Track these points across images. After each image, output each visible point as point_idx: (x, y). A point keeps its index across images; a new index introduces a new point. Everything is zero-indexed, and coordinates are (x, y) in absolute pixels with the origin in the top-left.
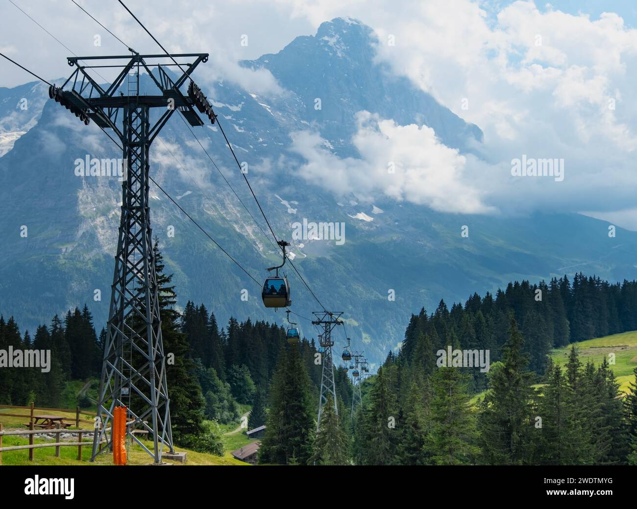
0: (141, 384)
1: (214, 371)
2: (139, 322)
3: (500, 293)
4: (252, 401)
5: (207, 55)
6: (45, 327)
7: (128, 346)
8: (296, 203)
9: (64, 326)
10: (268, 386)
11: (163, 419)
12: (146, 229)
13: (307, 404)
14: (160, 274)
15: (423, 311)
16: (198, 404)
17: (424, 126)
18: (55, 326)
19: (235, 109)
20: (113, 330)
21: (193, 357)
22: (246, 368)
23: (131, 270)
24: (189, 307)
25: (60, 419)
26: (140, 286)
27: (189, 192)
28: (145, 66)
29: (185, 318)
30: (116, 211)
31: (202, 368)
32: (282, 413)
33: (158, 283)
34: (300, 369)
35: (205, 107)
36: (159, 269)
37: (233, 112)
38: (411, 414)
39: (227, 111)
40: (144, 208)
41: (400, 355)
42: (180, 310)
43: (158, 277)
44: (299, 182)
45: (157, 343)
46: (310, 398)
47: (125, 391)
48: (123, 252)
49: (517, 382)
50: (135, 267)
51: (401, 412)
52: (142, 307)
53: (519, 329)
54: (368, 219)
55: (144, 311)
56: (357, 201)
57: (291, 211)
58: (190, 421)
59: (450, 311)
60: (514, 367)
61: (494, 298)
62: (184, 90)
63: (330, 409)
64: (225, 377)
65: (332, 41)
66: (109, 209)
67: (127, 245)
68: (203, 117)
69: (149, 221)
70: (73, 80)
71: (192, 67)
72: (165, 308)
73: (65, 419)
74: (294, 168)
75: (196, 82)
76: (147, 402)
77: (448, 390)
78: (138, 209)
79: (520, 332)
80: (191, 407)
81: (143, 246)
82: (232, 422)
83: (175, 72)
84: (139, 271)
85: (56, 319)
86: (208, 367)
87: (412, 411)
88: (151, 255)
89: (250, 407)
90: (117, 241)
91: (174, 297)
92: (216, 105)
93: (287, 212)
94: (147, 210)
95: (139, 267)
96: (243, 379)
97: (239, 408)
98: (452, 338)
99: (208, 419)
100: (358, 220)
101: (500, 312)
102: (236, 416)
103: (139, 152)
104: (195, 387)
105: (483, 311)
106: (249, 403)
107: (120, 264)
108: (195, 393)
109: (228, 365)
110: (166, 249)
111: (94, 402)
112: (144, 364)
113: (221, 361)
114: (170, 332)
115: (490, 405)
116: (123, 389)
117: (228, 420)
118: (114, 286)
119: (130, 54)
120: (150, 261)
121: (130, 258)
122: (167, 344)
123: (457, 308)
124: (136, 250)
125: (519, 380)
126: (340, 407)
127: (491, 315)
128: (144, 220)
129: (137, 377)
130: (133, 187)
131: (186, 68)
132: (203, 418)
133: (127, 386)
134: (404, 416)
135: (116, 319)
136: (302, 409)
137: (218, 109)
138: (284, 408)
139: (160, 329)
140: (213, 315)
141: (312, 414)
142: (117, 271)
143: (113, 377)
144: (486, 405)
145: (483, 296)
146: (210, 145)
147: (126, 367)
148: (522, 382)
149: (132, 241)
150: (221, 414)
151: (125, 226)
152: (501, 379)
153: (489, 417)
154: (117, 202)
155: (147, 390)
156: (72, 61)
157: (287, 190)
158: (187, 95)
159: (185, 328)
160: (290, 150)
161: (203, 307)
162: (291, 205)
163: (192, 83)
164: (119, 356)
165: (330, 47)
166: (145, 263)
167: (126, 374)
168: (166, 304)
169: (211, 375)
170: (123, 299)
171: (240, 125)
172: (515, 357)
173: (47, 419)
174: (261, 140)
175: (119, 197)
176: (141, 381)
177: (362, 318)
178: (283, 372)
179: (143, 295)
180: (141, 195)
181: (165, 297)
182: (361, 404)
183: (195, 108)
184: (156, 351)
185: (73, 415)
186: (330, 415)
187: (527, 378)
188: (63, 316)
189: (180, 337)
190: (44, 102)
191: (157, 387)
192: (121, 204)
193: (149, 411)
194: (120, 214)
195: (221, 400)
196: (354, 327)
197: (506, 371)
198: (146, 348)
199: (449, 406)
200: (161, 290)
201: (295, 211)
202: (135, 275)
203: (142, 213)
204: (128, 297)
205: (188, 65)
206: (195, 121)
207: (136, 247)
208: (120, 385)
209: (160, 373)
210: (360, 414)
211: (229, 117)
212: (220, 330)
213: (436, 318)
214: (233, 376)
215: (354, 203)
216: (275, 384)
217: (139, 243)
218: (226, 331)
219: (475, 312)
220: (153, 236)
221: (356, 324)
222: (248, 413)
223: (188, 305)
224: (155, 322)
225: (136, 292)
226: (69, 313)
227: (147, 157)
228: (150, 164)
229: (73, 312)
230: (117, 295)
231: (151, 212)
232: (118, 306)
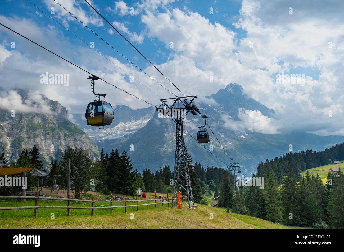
0: (184, 186)
1: (204, 182)
2: (182, 169)
3: (284, 156)
4: (215, 189)
5: (197, 96)
6: (157, 171)
7: (180, 175)
8: (223, 134)
9: (163, 170)
10: (219, 185)
11: (191, 195)
12: (183, 143)
13: (231, 190)
14: (187, 155)
15: (262, 162)
16: (200, 191)
17: (258, 111)
18: (160, 170)
19: (205, 109)
20: (176, 171)
21: (198, 178)
22: (213, 180)
23: (180, 155)
24: (196, 164)
25: (163, 196)
26: (182, 159)
27: (194, 133)
28: (180, 100)
29: (195, 167)
30: (175, 139)
31: (200, 181)
32: (224, 193)
33: (187, 158)
34: (228, 180)
35: (197, 110)
36: (187, 154)
37: (204, 110)
38: (261, 192)
39: (203, 110)
40: (182, 138)
41: (256, 175)
42: (193, 165)
43: (187, 156)
44: (224, 128)
45: (188, 174)
46: (231, 188)
47: (180, 188)
48: (177, 150)
49: (292, 182)
50: (181, 154)
51: (258, 192)
52: (183, 164)
53: (291, 166)
54: (244, 137)
55: (184, 165)
56: (240, 132)
57: (222, 136)
58: (198, 196)
59: (270, 162)
60: (290, 177)
61: (282, 157)
62: (191, 106)
63: (237, 191)
64: (207, 183)
65: (230, 90)
66: (173, 138)
67: (178, 148)
68: (197, 112)
69: (184, 141)
70: (162, 105)
71: (193, 99)
72: (189, 164)
73: (164, 196)
74: (222, 125)
75: (194, 103)
76: (186, 191)
77: (271, 185)
78: (181, 138)
79: (291, 167)
80: (198, 192)
81: (183, 148)
82: (210, 196)
83: (188, 101)
84: (182, 155)
85: (160, 169)
86: (202, 180)
87: (261, 191)
88: (185, 150)
89: (214, 191)
90: (175, 147)
91: (192, 161)
92: (200, 109)
93: (221, 137)
94: (183, 138)
95: (182, 154)
96: (212, 183)
97: (211, 192)
98: (271, 170)
99: (203, 195)
100: (241, 137)
101: (285, 162)
102: (211, 194)
103: (180, 123)
104: (199, 186)
105: (279, 161)
106: (214, 190)
107: (177, 153)
108: (199, 188)
109: (208, 179)
110: (189, 148)
111: (171, 191)
112: (184, 180)
113: (206, 179)
114: (191, 171)
115: (284, 189)
116: (179, 187)
117: (209, 195)
118: (175, 159)
119: (176, 97)
120: (185, 152)
121: (179, 151)
122: (191, 175)
123: (272, 161)
124: (181, 149)
125: (292, 181)
126: (240, 191)
127: (282, 163)
128: (183, 141)
129: (183, 184)
130: (179, 132)
131: (191, 100)
132: (202, 195)
133: (180, 186)
134: (259, 192)
135: (176, 168)
136: (229, 191)
137: (200, 110)
138: (224, 191)
139: (188, 171)
140: (202, 166)
141: (232, 193)
142: (176, 155)
143: (176, 184)
144: (283, 189)
145: (279, 157)
146: (199, 120)
147: (180, 181)
148: (293, 181)
149: (180, 147)
150: (207, 193)
151: (177, 143)
152: (287, 181)
153: (284, 192)
154: (175, 136)
155: (186, 187)
156: (161, 100)
157: (220, 131)
158: (192, 107)
159: (195, 170)
160: (221, 119)
161: (200, 164)
162: (222, 134)
163: (193, 104)
164: (178, 178)
165: (230, 91)
166: (183, 153)
167: (180, 183)
168: (189, 163)
169: (203, 182)
170: (178, 163)
171: (207, 114)
172: (290, 174)
173: (159, 196)
174: (213, 117)
175: (175, 135)
176: (184, 185)
177: (245, 165)
178: (223, 181)
179: (183, 161)
180: (181, 134)
181: (189, 162)
182: (246, 189)
183: (194, 110)
184: (188, 177)
185: (166, 195)
186: (237, 193)
187: (294, 180)
188: (162, 168)
189: (194, 172)
190: (155, 111)
191: (188, 186)
192: (176, 137)
193: (186, 193)
194: (176, 139)
195: (206, 189)
196: (242, 168)
197: (288, 178)
198: (185, 176)
199: (272, 189)
200: (188, 160)
201: (223, 136)
202: (181, 156)
203: (182, 139)
204: (179, 162)
205: (192, 99)
206: (194, 114)
207: (181, 148)
208: (178, 186)
209: (189, 183)
210: (246, 193)
211: (204, 112)
212: (205, 170)
213: (266, 164)
214: (209, 183)
215: (240, 133)
216: (221, 184)
217: (181, 147)
218: (206, 170)
219: (277, 162)
220: (185, 145)
221: (243, 167)
222: (214, 193)
223: (196, 163)
224: (187, 169)
225: (181, 161)
226: (164, 167)
227: (182, 124)
228: (183, 126)
229: (165, 166)
230: (176, 161)
231: (184, 139)
232: (177, 165)
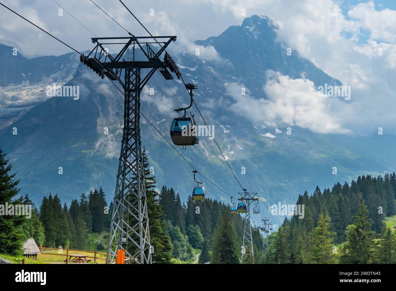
0: (133, 236)
1: (179, 228)
2: (133, 198)
3: (353, 182)
4: (202, 247)
5: (176, 37)
6: (76, 200)
7: (126, 212)
8: (229, 126)
9: (88, 200)
10: (212, 238)
11: (147, 257)
12: (138, 142)
13: (235, 249)
14: (146, 169)
15: (306, 193)
16: (168, 249)
17: (308, 80)
18: (82, 200)
19: (192, 69)
20: (117, 203)
21: (166, 220)
22: (198, 227)
23: (128, 167)
24: (164, 189)
25: (84, 257)
26: (134, 176)
27: (164, 120)
28: (138, 44)
29: (161, 196)
30: (120, 130)
31: (171, 226)
32: (219, 254)
33: (145, 174)
34: (231, 227)
35: (174, 68)
36: (146, 166)
37: (191, 71)
38: (299, 256)
39: (187, 71)
40: (137, 129)
41: (292, 219)
42: (158, 191)
43: (145, 171)
44: (230, 114)
45: (144, 211)
46: (237, 245)
47: (124, 240)
48: (124, 156)
49: (364, 237)
50: (131, 164)
51: (292, 255)
52: (135, 189)
53: (366, 204)
54: (273, 137)
55: (136, 191)
56: (266, 125)
57: (225, 132)
58: (164, 259)
59: (322, 193)
60: (362, 228)
61: (350, 185)
62: (162, 58)
63: (249, 252)
64: (185, 232)
65: (251, 29)
66: (116, 129)
67: (127, 151)
68: (173, 74)
69: (140, 137)
70: (95, 51)
71: (167, 44)
72: (149, 189)
73: (88, 257)
74: (228, 105)
75: (169, 53)
76: (137, 247)
77: (321, 242)
78: (133, 129)
79: (365, 206)
80: (164, 250)
81: (136, 152)
82: (189, 260)
83: (157, 47)
84: (134, 167)
85: (83, 196)
86: (175, 225)
87: (299, 254)
88: (141, 157)
89: (200, 251)
90: (120, 149)
91: (155, 183)
92: (180, 66)
93: (223, 132)
94: (139, 130)
95: (133, 165)
96: (196, 234)
97: (194, 251)
99: (174, 257)
100: (266, 137)
101: (354, 194)
102: (192, 256)
103: (134, 95)
104: (166, 238)
105: (342, 193)
106: (200, 248)
107: (122, 163)
108: (167, 242)
109: (187, 224)
110: (150, 154)
111: (105, 246)
112: (136, 223)
113: (183, 222)
114: (152, 204)
115: (347, 251)
116: (123, 239)
117: (187, 258)
118: (118, 176)
119: (129, 36)
120: (140, 161)
121: (128, 159)
122: (151, 212)
123: (327, 192)
124: (132, 154)
125: (365, 236)
126: (255, 251)
127: (348, 196)
128: (137, 136)
129: (132, 231)
130: (131, 116)
131: (163, 45)
132: (172, 257)
133: (125, 237)
134: (294, 257)
135: (119, 197)
136: (232, 252)
137: (182, 69)
138: (221, 251)
139: (146, 203)
140: (178, 194)
141: (238, 255)
142: (120, 167)
143: (117, 232)
144: (345, 251)
145: (343, 184)
146: (177, 91)
147: (125, 225)
148: (367, 237)
149: (130, 149)
150: (183, 254)
151: (125, 140)
152: (354, 235)
154: (121, 125)
155: (138, 240)
156: (95, 40)
157: (223, 118)
158: (163, 61)
159: (161, 202)
160: (226, 94)
161: (172, 190)
162: (225, 128)
163: (166, 54)
164: (121, 219)
165: (250, 33)
166: (137, 162)
167: (125, 230)
168: (149, 187)
169: (176, 230)
170: (123, 184)
171: (195, 80)
172: (362, 222)
173: (76, 257)
174: (208, 88)
175: (122, 122)
176: (134, 234)
177: (269, 197)
178: (220, 229)
179: (135, 182)
180: (135, 121)
181: (149, 183)
182: (268, 249)
183: (168, 69)
184: (143, 216)
185: (92, 255)
186: (249, 256)
187: (370, 235)
188: (87, 194)
189: (158, 208)
190: (77, 65)
191: (144, 238)
192: (123, 126)
193: (138, 252)
194: (122, 132)
195: (183, 246)
196: (264, 202)
197: (357, 230)
198: (137, 214)
199: (322, 251)
200: (147, 179)
201: (228, 132)
202: (131, 170)
203: (136, 132)
204: (127, 183)
205: (164, 43)
206: (168, 77)
207: (132, 152)
208: (121, 236)
209: (145, 229)
210: (267, 256)
211: (189, 75)
212: (182, 203)
213: (314, 198)
214: (190, 231)
215: (264, 127)
216: (215, 237)
217: (133, 150)
218: (186, 204)
219: (338, 194)
220: (142, 146)
221: (265, 200)
222: (199, 255)
223: (163, 188)
224: (143, 198)
225: (132, 180)
226: (91, 192)
227: (139, 98)
228: (141, 102)
229: (93, 191)
230: (120, 181)
231: (141, 132)
232: (121, 188)
